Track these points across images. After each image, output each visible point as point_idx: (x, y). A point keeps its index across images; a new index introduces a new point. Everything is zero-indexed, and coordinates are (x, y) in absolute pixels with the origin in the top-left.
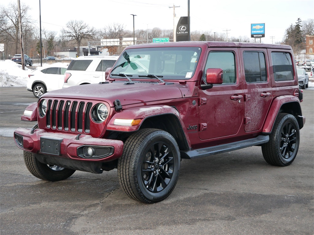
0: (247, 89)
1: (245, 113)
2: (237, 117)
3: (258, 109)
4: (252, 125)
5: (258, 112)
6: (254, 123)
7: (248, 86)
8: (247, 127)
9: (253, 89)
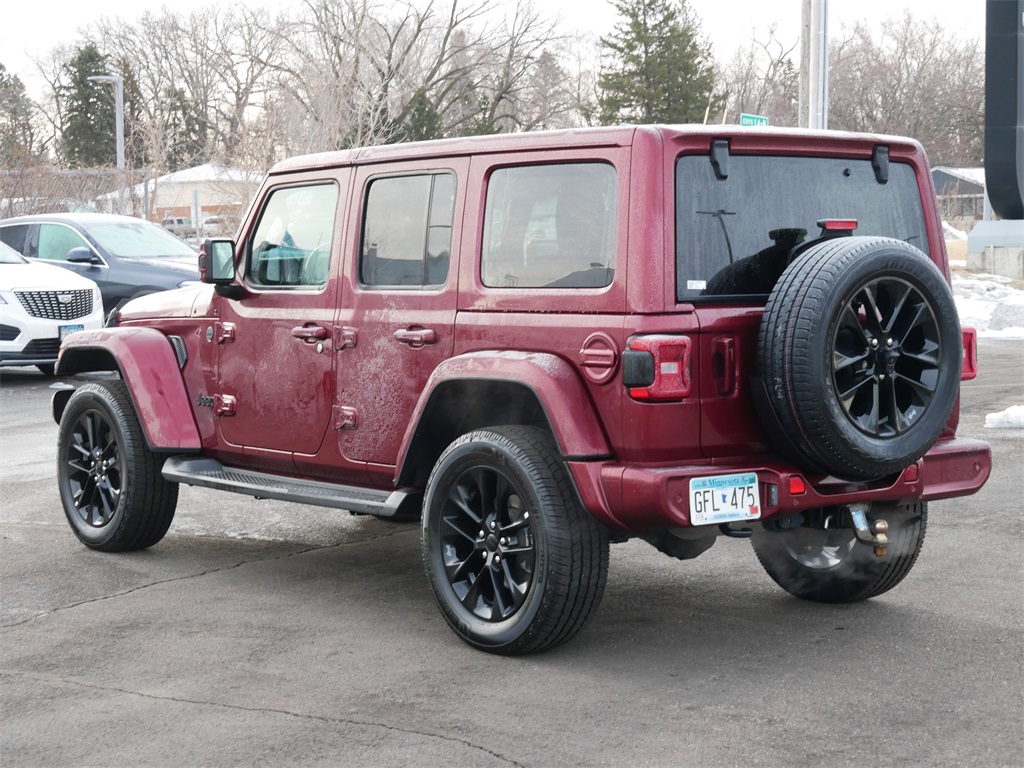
0: (352, 308)
1: (339, 390)
2: (313, 398)
3: (385, 385)
4: (366, 438)
5: (386, 398)
6: (372, 435)
7: (356, 299)
8: (347, 441)
9: (373, 312)
